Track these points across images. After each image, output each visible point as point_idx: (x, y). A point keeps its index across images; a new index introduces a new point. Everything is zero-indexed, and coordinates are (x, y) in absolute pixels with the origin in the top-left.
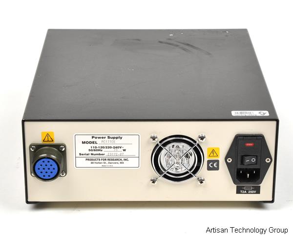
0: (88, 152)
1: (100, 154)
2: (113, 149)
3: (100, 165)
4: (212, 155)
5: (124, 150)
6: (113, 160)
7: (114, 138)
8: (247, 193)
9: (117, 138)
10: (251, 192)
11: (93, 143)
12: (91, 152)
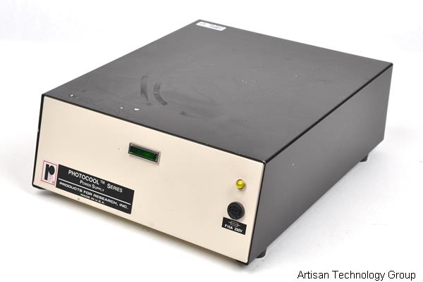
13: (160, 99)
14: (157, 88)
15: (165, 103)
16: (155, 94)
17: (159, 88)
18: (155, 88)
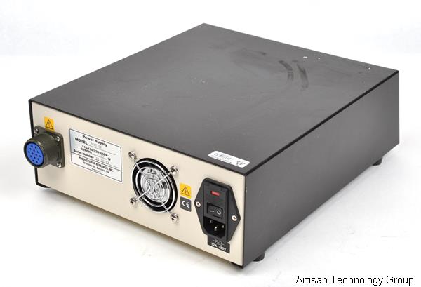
0: (80, 151)
1: (89, 156)
2: (99, 155)
3: (91, 168)
4: (184, 192)
5: (109, 159)
6: (100, 166)
7: (100, 143)
8: (218, 248)
9: (103, 144)
10: (222, 248)
11: (84, 142)
12: (82, 151)
13: (286, 66)
14: (290, 76)
15: (281, 62)
16: (291, 70)
17: (289, 76)
18: (293, 76)
